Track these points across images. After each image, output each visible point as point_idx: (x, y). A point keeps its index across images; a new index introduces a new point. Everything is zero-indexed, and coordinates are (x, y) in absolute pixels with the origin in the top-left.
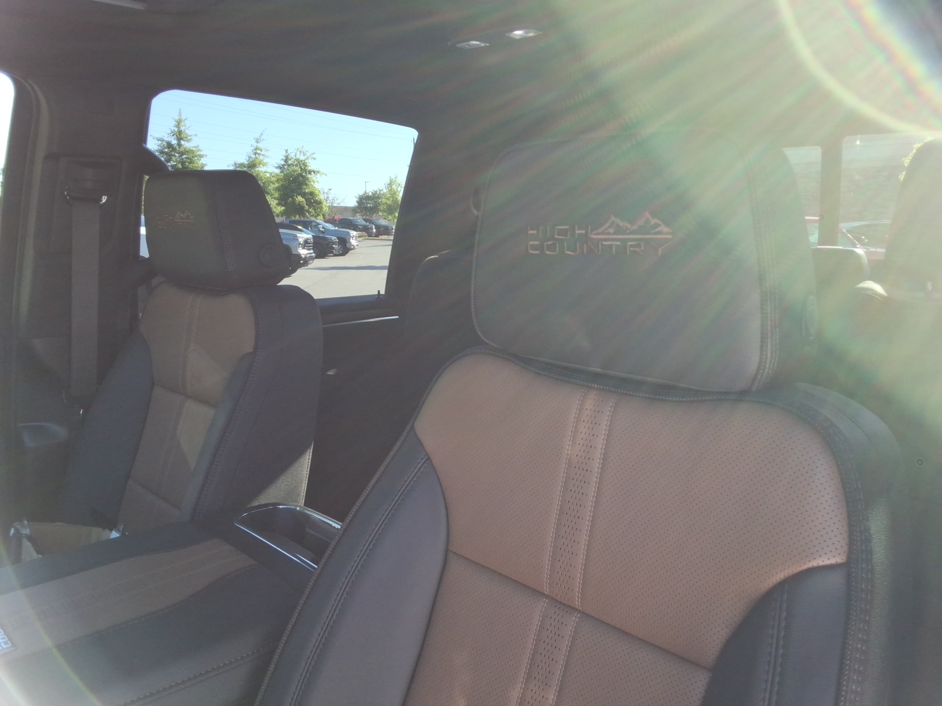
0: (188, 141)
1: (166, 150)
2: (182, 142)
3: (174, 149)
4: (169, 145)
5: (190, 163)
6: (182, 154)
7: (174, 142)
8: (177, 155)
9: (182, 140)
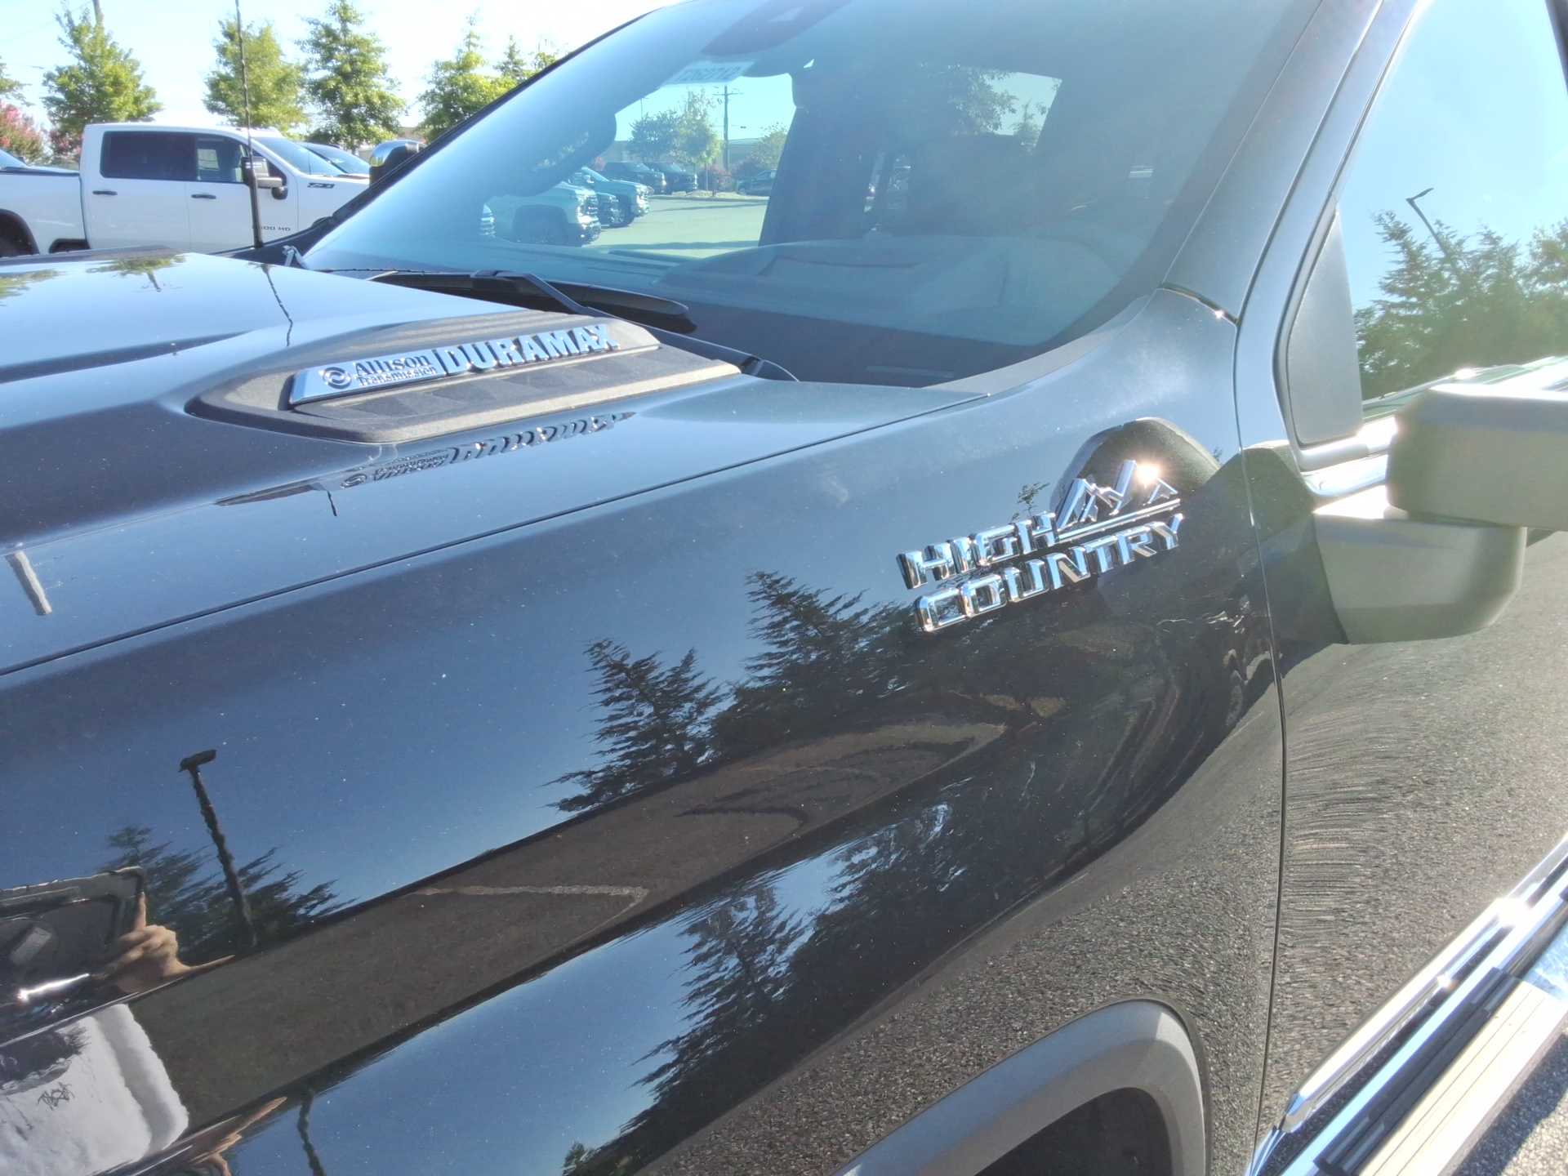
0: (360, 23)
1: (324, 40)
2: (349, 26)
3: (336, 38)
4: (329, 32)
5: (363, 62)
6: (349, 46)
7: (336, 26)
8: (342, 49)
9: (349, 21)
